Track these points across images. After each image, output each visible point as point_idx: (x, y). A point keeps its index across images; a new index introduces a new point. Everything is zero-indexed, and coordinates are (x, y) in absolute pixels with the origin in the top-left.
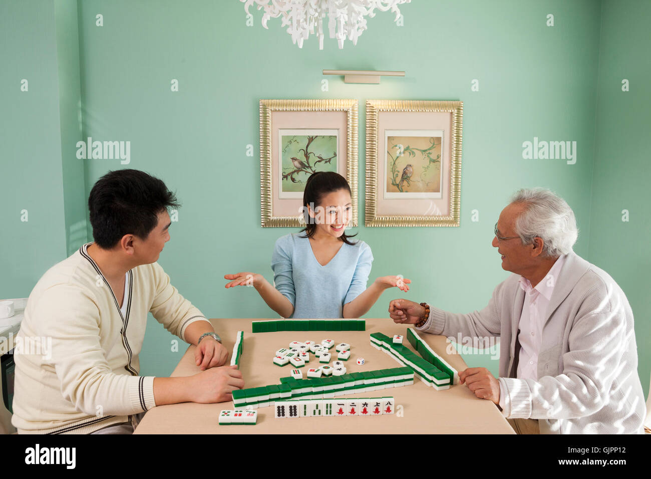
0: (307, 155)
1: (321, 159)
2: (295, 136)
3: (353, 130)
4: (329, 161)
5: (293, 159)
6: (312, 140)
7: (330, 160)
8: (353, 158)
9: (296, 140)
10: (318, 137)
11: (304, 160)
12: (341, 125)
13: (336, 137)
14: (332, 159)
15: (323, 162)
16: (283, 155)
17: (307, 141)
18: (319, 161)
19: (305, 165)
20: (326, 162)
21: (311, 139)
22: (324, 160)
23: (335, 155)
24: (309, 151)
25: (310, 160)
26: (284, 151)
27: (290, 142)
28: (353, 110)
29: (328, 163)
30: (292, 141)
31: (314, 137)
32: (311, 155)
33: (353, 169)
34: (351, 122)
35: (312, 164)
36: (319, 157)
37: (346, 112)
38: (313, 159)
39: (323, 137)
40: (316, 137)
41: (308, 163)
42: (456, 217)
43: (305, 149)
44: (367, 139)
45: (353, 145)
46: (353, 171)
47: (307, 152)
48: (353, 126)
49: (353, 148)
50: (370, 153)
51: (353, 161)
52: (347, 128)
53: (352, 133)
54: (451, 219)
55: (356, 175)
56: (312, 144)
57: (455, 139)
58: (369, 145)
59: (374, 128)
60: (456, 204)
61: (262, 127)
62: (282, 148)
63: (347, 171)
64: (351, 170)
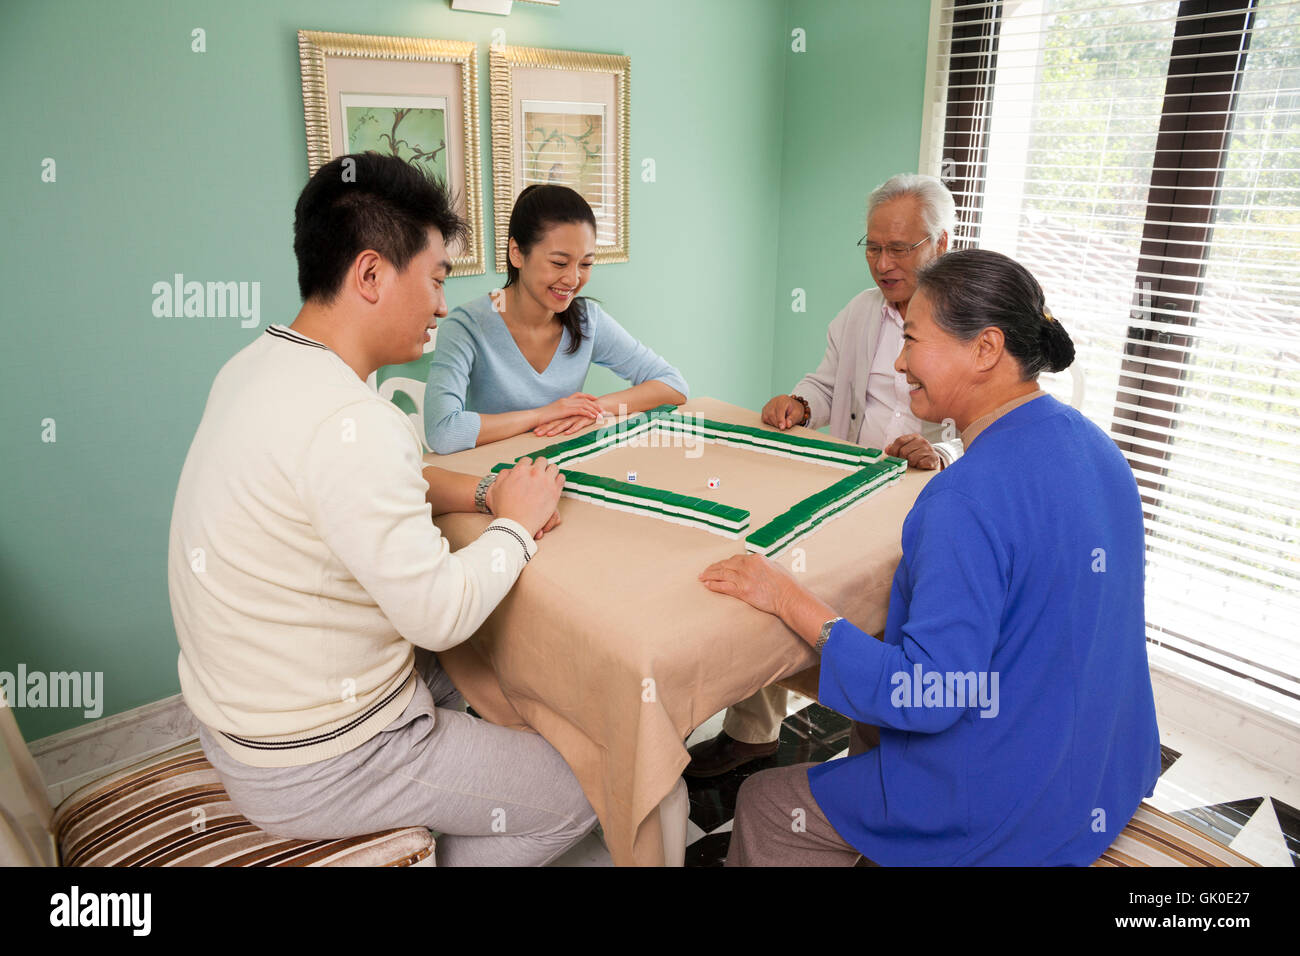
0: (394, 144)
1: (419, 153)
2: (370, 109)
3: (473, 100)
4: (433, 157)
6: (403, 117)
7: (434, 153)
8: (475, 152)
9: (373, 117)
10: (412, 112)
12: (450, 89)
13: (442, 111)
14: (437, 153)
15: (423, 157)
16: (352, 146)
17: (393, 118)
18: (416, 156)
20: (428, 159)
21: (400, 115)
22: (423, 153)
23: (443, 145)
24: (397, 139)
26: (353, 136)
27: (363, 120)
28: (471, 62)
29: (432, 160)
30: (367, 118)
31: (405, 111)
32: (402, 145)
33: (475, 170)
34: (469, 84)
36: (416, 150)
37: (461, 65)
38: (405, 152)
39: (421, 111)
40: (409, 110)
42: (626, 247)
43: (390, 135)
44: (494, 117)
45: (473, 126)
46: (475, 175)
47: (394, 140)
48: (472, 92)
49: (474, 132)
50: (501, 142)
51: (474, 157)
52: (463, 95)
53: (472, 105)
54: (620, 250)
55: (480, 181)
56: (402, 123)
57: (622, 119)
58: (498, 127)
59: (505, 97)
60: (625, 226)
61: (307, 87)
62: (349, 131)
63: (465, 174)
64: (472, 173)
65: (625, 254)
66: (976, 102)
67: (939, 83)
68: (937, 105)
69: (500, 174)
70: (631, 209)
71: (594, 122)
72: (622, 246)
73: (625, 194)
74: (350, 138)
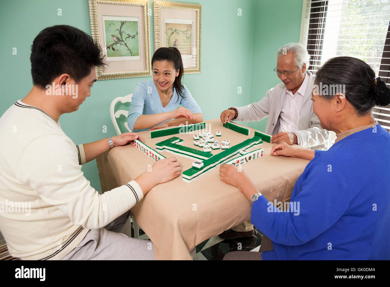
0: (121, 33)
1: (129, 36)
2: (112, 21)
3: (147, 18)
4: (134, 37)
5: (112, 36)
6: (124, 24)
8: (148, 36)
9: (113, 24)
11: (119, 36)
12: (140, 15)
13: (137, 22)
14: (136, 36)
15: (131, 38)
16: (106, 33)
17: (120, 24)
18: (128, 37)
19: (120, 40)
22: (131, 36)
23: (137, 33)
24: (122, 31)
26: (107, 31)
27: (110, 24)
28: (147, 6)
31: (124, 22)
32: (123, 34)
34: (146, 13)
35: (124, 39)
36: (128, 35)
37: (143, 7)
38: (124, 36)
39: (130, 22)
40: (126, 21)
41: (122, 39)
42: (200, 68)
43: (119, 30)
44: (155, 24)
45: (148, 27)
46: (148, 43)
48: (147, 16)
49: (148, 29)
50: (157, 33)
52: (144, 17)
53: (147, 20)
54: (198, 69)
55: (150, 45)
56: (124, 26)
57: (199, 25)
58: (156, 28)
59: (159, 18)
60: (200, 61)
61: (91, 13)
62: (106, 28)
63: (145, 43)
64: (147, 43)
65: (199, 70)
66: (318, 23)
68: (305, 25)
71: (189, 26)
74: (106, 31)
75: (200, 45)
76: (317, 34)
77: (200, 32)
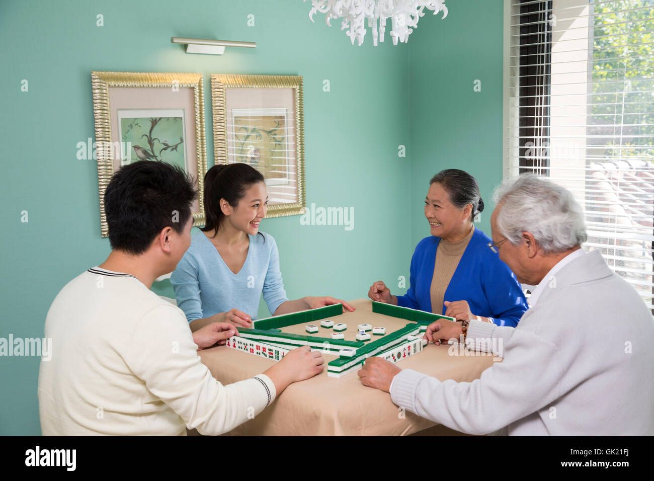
0: (151, 142)
1: (167, 146)
2: (136, 119)
3: (201, 110)
4: (176, 148)
5: (136, 147)
6: (156, 123)
7: (176, 146)
8: (202, 144)
9: (137, 124)
10: (162, 120)
11: (148, 147)
12: (186, 104)
13: (181, 118)
14: (179, 146)
15: (169, 149)
17: (150, 124)
18: (165, 149)
19: (149, 154)
20: (172, 150)
21: (154, 122)
22: (169, 147)
23: (182, 140)
24: (153, 137)
25: (155, 148)
26: (125, 138)
27: (131, 126)
28: (200, 86)
29: (175, 150)
30: (134, 125)
31: (157, 120)
32: (156, 142)
33: (203, 156)
34: (198, 100)
35: (157, 154)
36: (165, 144)
37: (193, 88)
38: (158, 147)
39: (168, 119)
40: (160, 118)
41: (153, 152)
42: (303, 204)
43: (148, 135)
44: (214, 121)
45: (202, 127)
46: (203, 159)
47: (150, 138)
48: (201, 105)
49: (202, 131)
50: (221, 137)
51: (202, 147)
52: (195, 107)
53: (201, 113)
54: (300, 205)
55: (206, 163)
56: (156, 128)
57: (298, 117)
58: (218, 127)
59: (222, 108)
60: (303, 189)
61: (97, 106)
62: (122, 133)
63: (197, 159)
64: (201, 158)
65: (302, 207)
66: (536, 96)
67: (513, 85)
68: (512, 99)
69: (219, 158)
70: (306, 177)
71: (280, 121)
72: (301, 203)
73: (302, 168)
74: (123, 138)
75: (302, 157)
76: (536, 117)
77: (302, 130)
